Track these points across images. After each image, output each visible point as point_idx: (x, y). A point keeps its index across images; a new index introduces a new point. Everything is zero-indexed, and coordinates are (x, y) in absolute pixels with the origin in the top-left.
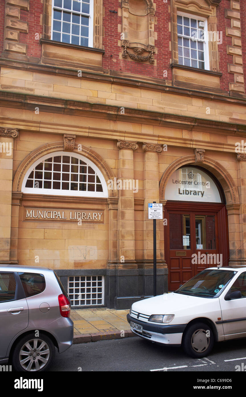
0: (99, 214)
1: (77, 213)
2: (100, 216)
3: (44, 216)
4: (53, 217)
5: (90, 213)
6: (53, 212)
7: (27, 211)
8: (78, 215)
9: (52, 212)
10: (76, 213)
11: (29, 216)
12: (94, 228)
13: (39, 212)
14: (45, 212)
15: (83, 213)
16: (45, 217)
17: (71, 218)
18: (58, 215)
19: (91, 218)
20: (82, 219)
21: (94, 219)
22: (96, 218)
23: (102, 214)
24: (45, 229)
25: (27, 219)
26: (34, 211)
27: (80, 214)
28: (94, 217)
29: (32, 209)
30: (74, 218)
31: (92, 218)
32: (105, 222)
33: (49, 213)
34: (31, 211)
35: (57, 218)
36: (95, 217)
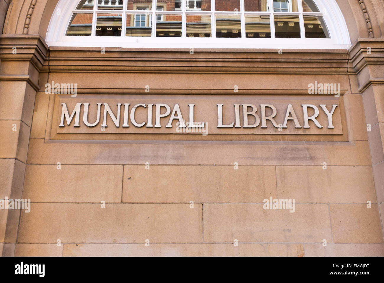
0: (323, 106)
1: (241, 107)
2: (330, 115)
3: (121, 122)
4: (154, 122)
5: (290, 106)
6: (154, 106)
7: (64, 104)
8: (246, 113)
9: (150, 106)
10: (237, 106)
11: (69, 120)
12: (312, 158)
13: (107, 107)
14: (127, 106)
15: (263, 106)
16: (125, 124)
17: (220, 125)
18: (172, 117)
19: (296, 121)
20: (264, 125)
21: (307, 125)
22: (316, 122)
23: (335, 106)
24: (125, 166)
25: (64, 131)
26: (86, 105)
27: (255, 109)
28: (306, 118)
29: (82, 99)
30: (232, 126)
31: (302, 122)
32: (351, 138)
33: (140, 110)
34: (79, 105)
35: (169, 125)
36: (312, 118)
